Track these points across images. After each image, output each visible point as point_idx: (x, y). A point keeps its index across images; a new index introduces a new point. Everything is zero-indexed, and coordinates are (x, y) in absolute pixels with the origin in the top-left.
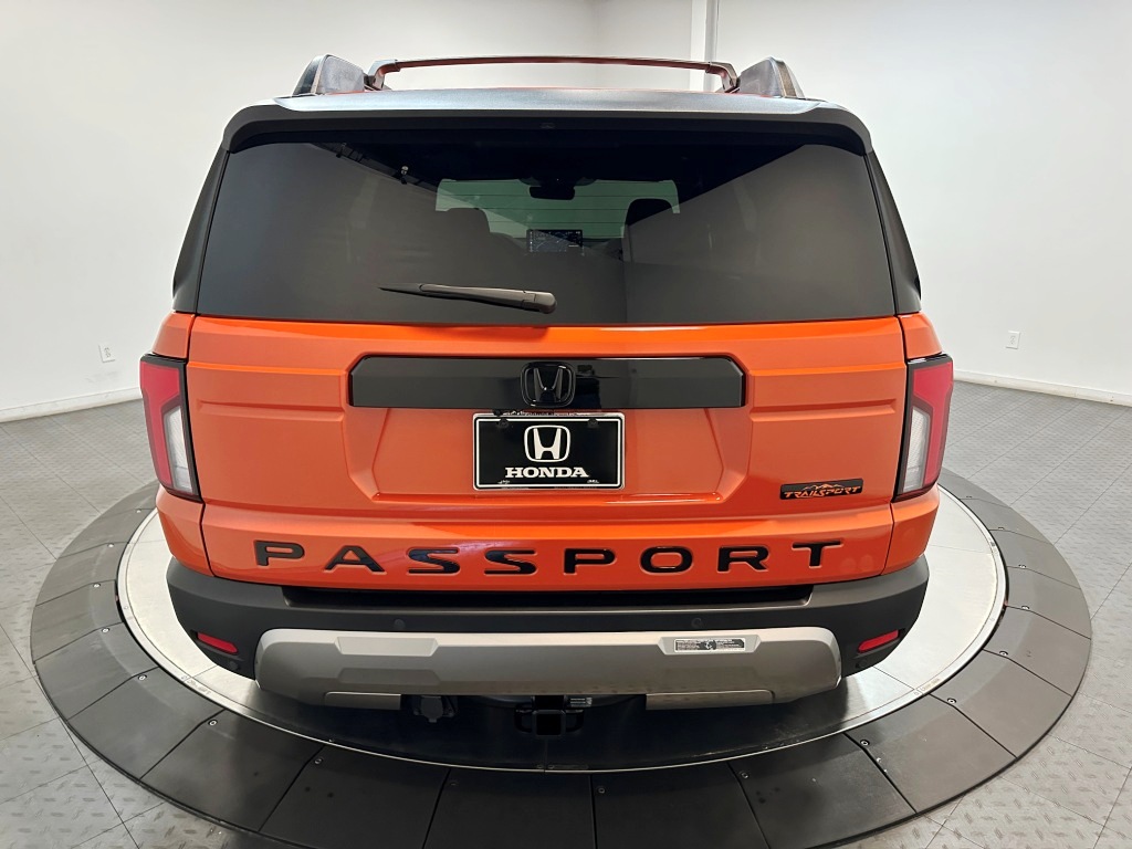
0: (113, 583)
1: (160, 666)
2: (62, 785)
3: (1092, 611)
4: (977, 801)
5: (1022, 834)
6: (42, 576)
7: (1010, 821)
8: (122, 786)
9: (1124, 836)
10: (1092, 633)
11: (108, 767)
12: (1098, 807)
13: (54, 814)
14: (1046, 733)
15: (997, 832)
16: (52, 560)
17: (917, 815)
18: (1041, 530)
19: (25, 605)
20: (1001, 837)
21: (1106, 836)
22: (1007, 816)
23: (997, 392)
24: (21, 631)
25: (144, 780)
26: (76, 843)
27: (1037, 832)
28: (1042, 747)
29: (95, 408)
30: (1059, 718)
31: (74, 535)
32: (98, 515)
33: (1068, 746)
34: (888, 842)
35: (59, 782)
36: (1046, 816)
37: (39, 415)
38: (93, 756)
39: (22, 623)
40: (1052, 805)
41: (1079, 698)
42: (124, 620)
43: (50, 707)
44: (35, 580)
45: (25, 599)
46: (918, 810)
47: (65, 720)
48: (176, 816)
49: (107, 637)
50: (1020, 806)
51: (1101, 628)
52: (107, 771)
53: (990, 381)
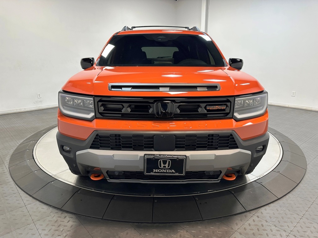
0: (32, 150)
1: (41, 169)
2: (11, 197)
3: (308, 163)
4: (265, 209)
5: (277, 218)
6: (14, 149)
7: (274, 214)
8: (27, 197)
9: (308, 219)
10: (306, 168)
11: (24, 193)
12: (301, 212)
13: (8, 203)
14: (289, 193)
15: (270, 217)
16: (18, 145)
17: (246, 212)
18: (296, 143)
19: (9, 155)
20: (271, 218)
21: (302, 219)
22: (273, 213)
23: (289, 109)
24: (7, 161)
25: (32, 196)
26: (12, 210)
27: (282, 217)
28: (287, 196)
29: (36, 110)
30: (293, 189)
31: (25, 139)
32: (32, 135)
33: (295, 196)
34: (237, 218)
35: (10, 196)
36: (285, 213)
37: (21, 112)
38: (20, 190)
39: (8, 159)
40: (287, 211)
41: (300, 185)
42: (34, 158)
43: (11, 179)
44: (13, 149)
45: (9, 154)
46: (247, 210)
47: (14, 182)
48: (39, 205)
49: (28, 162)
50: (278, 211)
51: (309, 167)
52: (23, 194)
53: (287, 106)
